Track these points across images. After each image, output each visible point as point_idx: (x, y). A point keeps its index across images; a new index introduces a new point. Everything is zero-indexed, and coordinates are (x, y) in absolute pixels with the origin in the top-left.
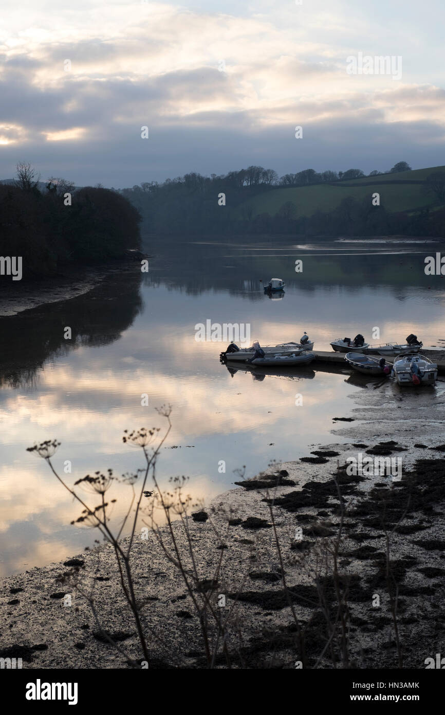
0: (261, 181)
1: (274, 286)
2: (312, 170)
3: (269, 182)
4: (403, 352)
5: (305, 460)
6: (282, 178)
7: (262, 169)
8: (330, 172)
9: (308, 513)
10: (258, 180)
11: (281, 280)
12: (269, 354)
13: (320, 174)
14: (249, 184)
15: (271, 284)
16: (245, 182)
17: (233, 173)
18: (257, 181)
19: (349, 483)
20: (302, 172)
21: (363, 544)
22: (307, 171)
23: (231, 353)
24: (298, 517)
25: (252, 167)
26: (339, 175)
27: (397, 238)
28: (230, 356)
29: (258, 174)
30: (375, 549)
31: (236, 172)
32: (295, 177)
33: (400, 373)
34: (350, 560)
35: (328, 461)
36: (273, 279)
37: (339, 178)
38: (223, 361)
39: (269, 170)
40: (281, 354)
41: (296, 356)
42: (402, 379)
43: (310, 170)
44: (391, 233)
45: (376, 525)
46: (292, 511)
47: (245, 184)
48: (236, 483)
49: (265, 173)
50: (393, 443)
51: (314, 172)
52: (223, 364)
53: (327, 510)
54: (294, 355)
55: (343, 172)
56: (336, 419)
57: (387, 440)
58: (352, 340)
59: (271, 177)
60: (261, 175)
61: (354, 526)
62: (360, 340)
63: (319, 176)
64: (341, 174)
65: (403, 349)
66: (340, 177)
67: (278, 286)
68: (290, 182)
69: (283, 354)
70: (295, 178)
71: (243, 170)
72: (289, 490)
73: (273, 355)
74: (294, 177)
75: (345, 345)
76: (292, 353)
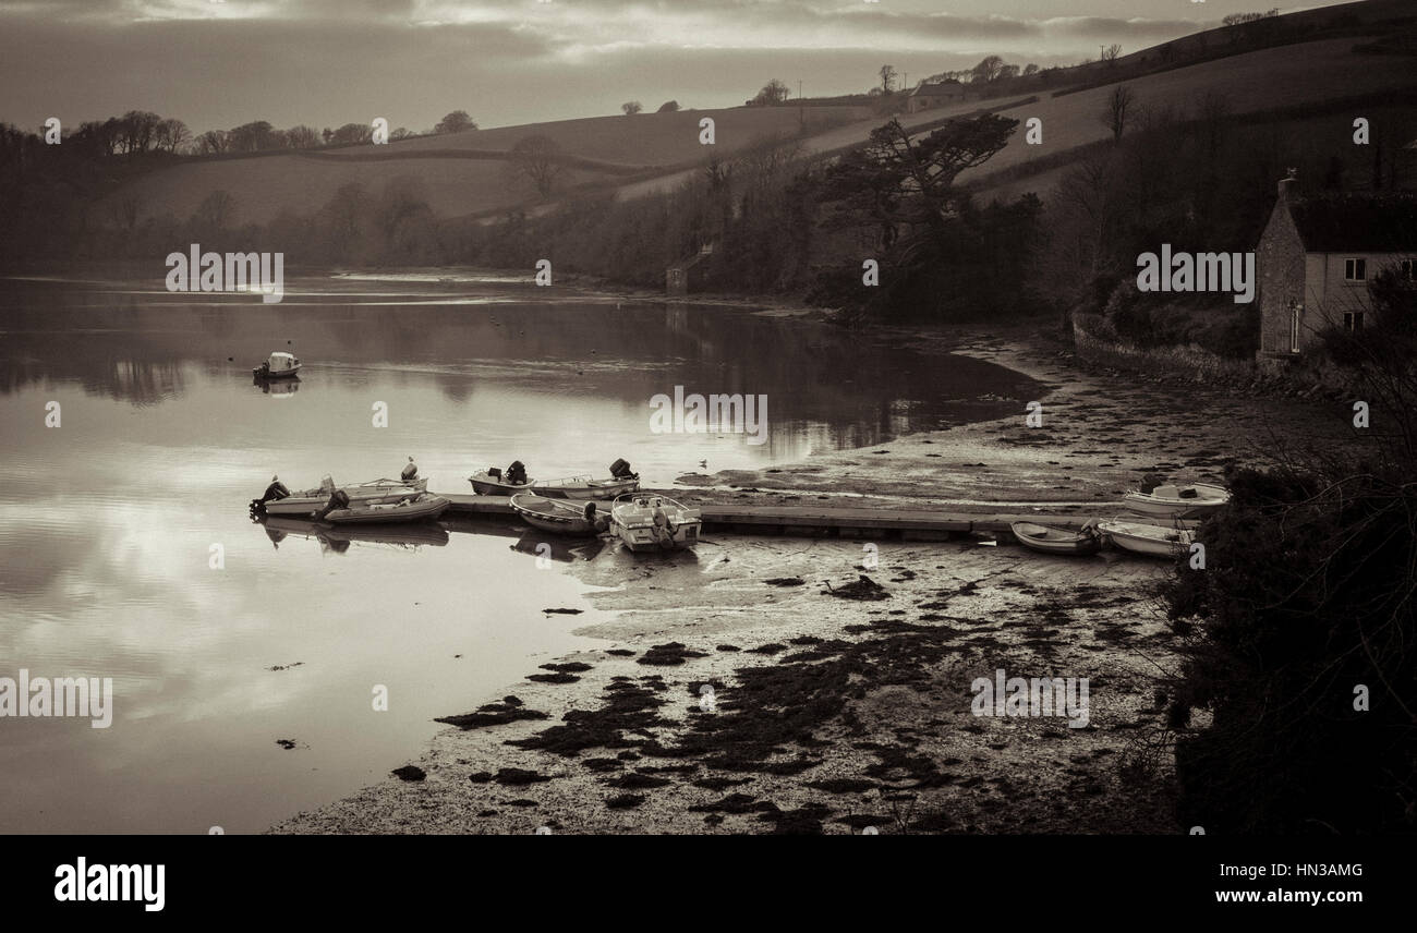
0: (153, 145)
1: (276, 368)
2: (264, 123)
3: (171, 147)
4: (608, 492)
5: (535, 678)
6: (198, 139)
7: (157, 118)
8: (304, 129)
9: (601, 756)
10: (147, 141)
11: (291, 356)
12: (355, 500)
13: (282, 132)
14: (127, 150)
15: (267, 365)
16: (117, 146)
17: (90, 126)
18: (144, 145)
19: (643, 708)
20: (244, 127)
21: (726, 794)
22: (255, 124)
23: (275, 501)
24: (586, 763)
25: (134, 112)
26: (324, 134)
27: (461, 272)
28: (272, 506)
29: (147, 130)
30: (750, 798)
31: (97, 124)
32: (229, 137)
33: (634, 528)
34: (720, 815)
35: (578, 679)
36: (275, 354)
37: (324, 142)
38: (257, 518)
39: (171, 122)
40: (380, 501)
41: (412, 502)
42: (638, 538)
43: (260, 123)
44: (447, 262)
45: (732, 766)
46: (571, 756)
47: (118, 150)
48: (437, 720)
49: (163, 129)
50: (675, 645)
51: (271, 127)
52: (256, 522)
53: (632, 750)
54: (407, 501)
55: (333, 129)
56: (549, 611)
57: (663, 641)
58: (504, 473)
59: (177, 136)
60: (154, 132)
61: (694, 769)
62: (517, 472)
63: (280, 137)
64: (327, 133)
65: (607, 488)
66: (327, 139)
67: (286, 369)
68: (216, 148)
69: (384, 500)
70: (228, 140)
71: (113, 119)
72: (542, 726)
73: (364, 502)
74: (225, 137)
75: (493, 480)
76: (403, 498)
